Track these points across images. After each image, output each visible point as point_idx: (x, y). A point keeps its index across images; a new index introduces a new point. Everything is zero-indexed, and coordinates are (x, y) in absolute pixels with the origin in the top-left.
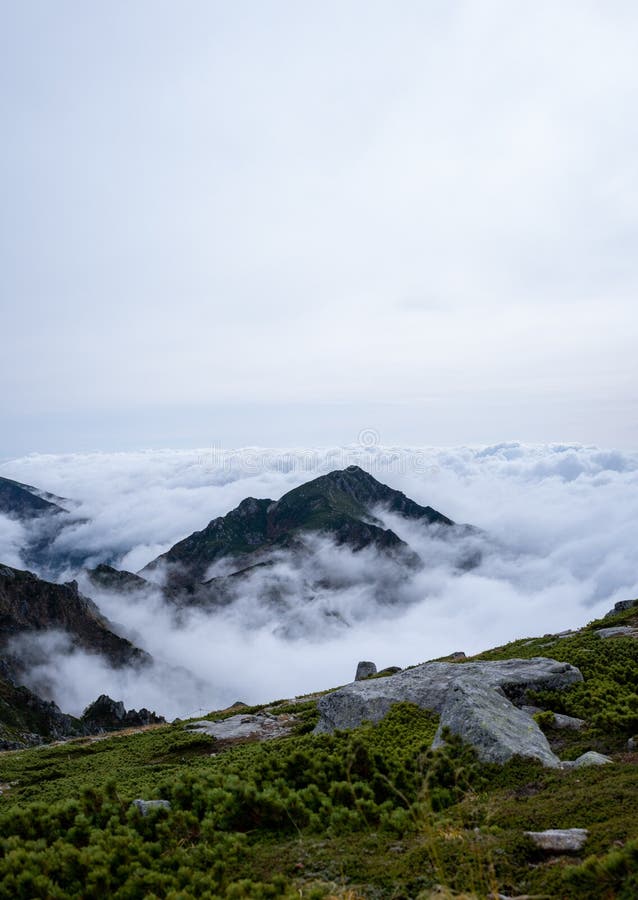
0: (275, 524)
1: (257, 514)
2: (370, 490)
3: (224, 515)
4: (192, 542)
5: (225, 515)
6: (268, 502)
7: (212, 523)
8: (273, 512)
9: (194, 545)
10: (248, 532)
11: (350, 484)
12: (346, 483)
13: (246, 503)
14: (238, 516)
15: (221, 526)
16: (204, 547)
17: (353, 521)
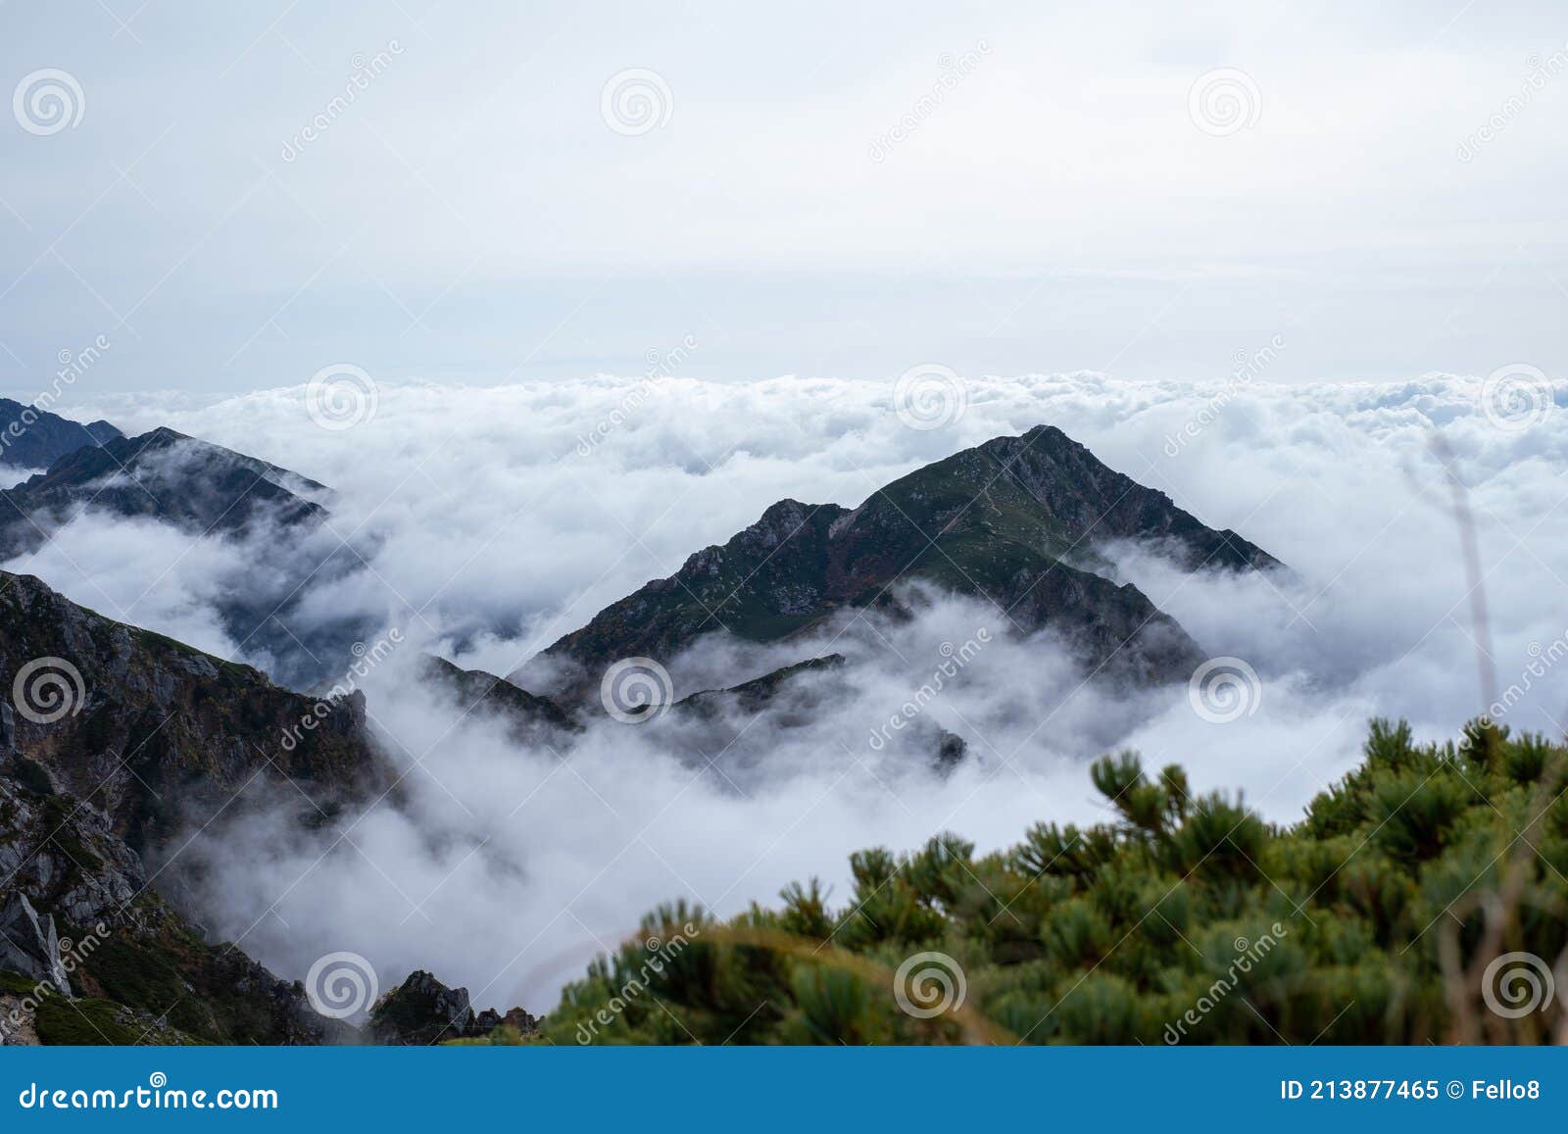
0: (848, 568)
1: (802, 537)
2: (1085, 486)
3: (723, 541)
4: (642, 605)
5: (726, 541)
6: (832, 511)
7: (693, 560)
8: (844, 537)
9: (648, 615)
10: (780, 583)
11: (1036, 471)
12: (1026, 468)
13: (780, 513)
14: (759, 545)
15: (714, 569)
16: (672, 618)
17: (1042, 563)
